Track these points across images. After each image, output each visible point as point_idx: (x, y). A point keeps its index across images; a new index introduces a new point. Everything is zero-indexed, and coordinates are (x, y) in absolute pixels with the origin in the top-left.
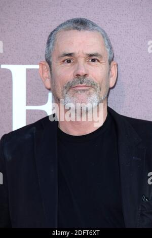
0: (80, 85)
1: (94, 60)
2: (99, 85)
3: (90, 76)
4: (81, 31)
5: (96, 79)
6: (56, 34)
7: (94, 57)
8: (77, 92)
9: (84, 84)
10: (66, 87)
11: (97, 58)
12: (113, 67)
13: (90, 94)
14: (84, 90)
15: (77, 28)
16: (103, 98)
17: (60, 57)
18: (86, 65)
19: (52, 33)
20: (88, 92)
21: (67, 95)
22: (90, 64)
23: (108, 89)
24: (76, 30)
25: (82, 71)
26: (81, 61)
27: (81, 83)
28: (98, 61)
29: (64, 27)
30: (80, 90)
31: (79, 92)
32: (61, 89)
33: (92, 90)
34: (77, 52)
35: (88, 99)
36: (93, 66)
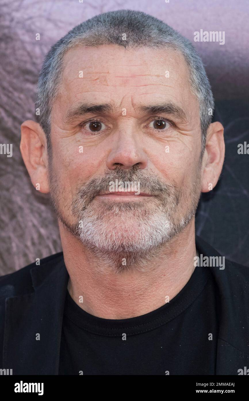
1: (159, 125)
3: (150, 166)
4: (130, 47)
5: (166, 175)
6: (65, 52)
7: (163, 115)
10: (84, 193)
11: (171, 117)
12: (215, 137)
13: (146, 214)
15: (117, 41)
19: (54, 49)
21: (85, 213)
22: (151, 135)
23: (197, 196)
24: (117, 46)
28: (174, 125)
29: (86, 35)
30: (119, 205)
31: (116, 209)
33: (152, 204)
34: (118, 102)
36: (159, 139)
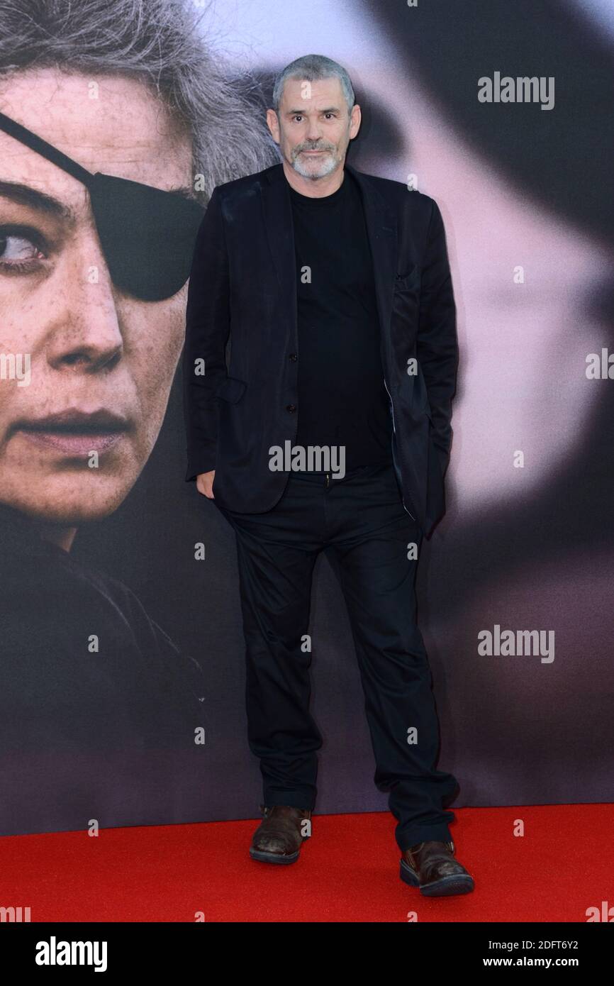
0: (312, 150)
1: (328, 117)
2: (335, 148)
3: (325, 137)
5: (332, 138)
7: (329, 113)
8: (307, 158)
9: (316, 150)
10: (295, 151)
11: (334, 113)
13: (323, 160)
14: (315, 157)
16: (341, 159)
17: (288, 114)
18: (319, 124)
20: (321, 159)
21: (296, 159)
22: (324, 122)
23: (348, 141)
25: (315, 135)
26: (314, 120)
27: (313, 148)
28: (335, 116)
30: (310, 157)
31: (310, 159)
32: (289, 150)
33: (326, 155)
34: (308, 109)
35: (322, 166)
36: (328, 124)
